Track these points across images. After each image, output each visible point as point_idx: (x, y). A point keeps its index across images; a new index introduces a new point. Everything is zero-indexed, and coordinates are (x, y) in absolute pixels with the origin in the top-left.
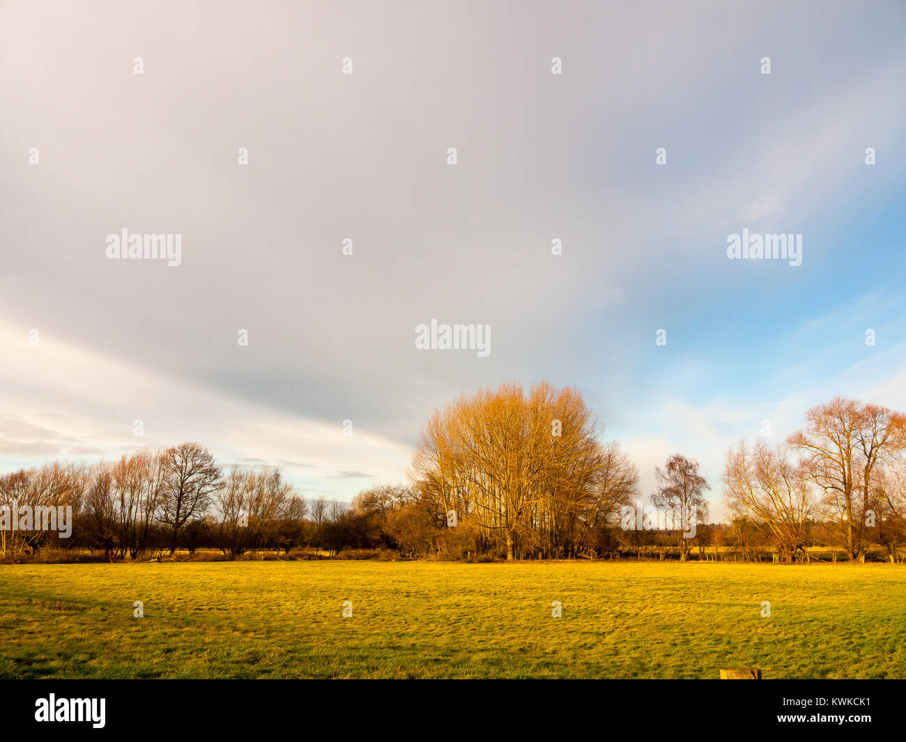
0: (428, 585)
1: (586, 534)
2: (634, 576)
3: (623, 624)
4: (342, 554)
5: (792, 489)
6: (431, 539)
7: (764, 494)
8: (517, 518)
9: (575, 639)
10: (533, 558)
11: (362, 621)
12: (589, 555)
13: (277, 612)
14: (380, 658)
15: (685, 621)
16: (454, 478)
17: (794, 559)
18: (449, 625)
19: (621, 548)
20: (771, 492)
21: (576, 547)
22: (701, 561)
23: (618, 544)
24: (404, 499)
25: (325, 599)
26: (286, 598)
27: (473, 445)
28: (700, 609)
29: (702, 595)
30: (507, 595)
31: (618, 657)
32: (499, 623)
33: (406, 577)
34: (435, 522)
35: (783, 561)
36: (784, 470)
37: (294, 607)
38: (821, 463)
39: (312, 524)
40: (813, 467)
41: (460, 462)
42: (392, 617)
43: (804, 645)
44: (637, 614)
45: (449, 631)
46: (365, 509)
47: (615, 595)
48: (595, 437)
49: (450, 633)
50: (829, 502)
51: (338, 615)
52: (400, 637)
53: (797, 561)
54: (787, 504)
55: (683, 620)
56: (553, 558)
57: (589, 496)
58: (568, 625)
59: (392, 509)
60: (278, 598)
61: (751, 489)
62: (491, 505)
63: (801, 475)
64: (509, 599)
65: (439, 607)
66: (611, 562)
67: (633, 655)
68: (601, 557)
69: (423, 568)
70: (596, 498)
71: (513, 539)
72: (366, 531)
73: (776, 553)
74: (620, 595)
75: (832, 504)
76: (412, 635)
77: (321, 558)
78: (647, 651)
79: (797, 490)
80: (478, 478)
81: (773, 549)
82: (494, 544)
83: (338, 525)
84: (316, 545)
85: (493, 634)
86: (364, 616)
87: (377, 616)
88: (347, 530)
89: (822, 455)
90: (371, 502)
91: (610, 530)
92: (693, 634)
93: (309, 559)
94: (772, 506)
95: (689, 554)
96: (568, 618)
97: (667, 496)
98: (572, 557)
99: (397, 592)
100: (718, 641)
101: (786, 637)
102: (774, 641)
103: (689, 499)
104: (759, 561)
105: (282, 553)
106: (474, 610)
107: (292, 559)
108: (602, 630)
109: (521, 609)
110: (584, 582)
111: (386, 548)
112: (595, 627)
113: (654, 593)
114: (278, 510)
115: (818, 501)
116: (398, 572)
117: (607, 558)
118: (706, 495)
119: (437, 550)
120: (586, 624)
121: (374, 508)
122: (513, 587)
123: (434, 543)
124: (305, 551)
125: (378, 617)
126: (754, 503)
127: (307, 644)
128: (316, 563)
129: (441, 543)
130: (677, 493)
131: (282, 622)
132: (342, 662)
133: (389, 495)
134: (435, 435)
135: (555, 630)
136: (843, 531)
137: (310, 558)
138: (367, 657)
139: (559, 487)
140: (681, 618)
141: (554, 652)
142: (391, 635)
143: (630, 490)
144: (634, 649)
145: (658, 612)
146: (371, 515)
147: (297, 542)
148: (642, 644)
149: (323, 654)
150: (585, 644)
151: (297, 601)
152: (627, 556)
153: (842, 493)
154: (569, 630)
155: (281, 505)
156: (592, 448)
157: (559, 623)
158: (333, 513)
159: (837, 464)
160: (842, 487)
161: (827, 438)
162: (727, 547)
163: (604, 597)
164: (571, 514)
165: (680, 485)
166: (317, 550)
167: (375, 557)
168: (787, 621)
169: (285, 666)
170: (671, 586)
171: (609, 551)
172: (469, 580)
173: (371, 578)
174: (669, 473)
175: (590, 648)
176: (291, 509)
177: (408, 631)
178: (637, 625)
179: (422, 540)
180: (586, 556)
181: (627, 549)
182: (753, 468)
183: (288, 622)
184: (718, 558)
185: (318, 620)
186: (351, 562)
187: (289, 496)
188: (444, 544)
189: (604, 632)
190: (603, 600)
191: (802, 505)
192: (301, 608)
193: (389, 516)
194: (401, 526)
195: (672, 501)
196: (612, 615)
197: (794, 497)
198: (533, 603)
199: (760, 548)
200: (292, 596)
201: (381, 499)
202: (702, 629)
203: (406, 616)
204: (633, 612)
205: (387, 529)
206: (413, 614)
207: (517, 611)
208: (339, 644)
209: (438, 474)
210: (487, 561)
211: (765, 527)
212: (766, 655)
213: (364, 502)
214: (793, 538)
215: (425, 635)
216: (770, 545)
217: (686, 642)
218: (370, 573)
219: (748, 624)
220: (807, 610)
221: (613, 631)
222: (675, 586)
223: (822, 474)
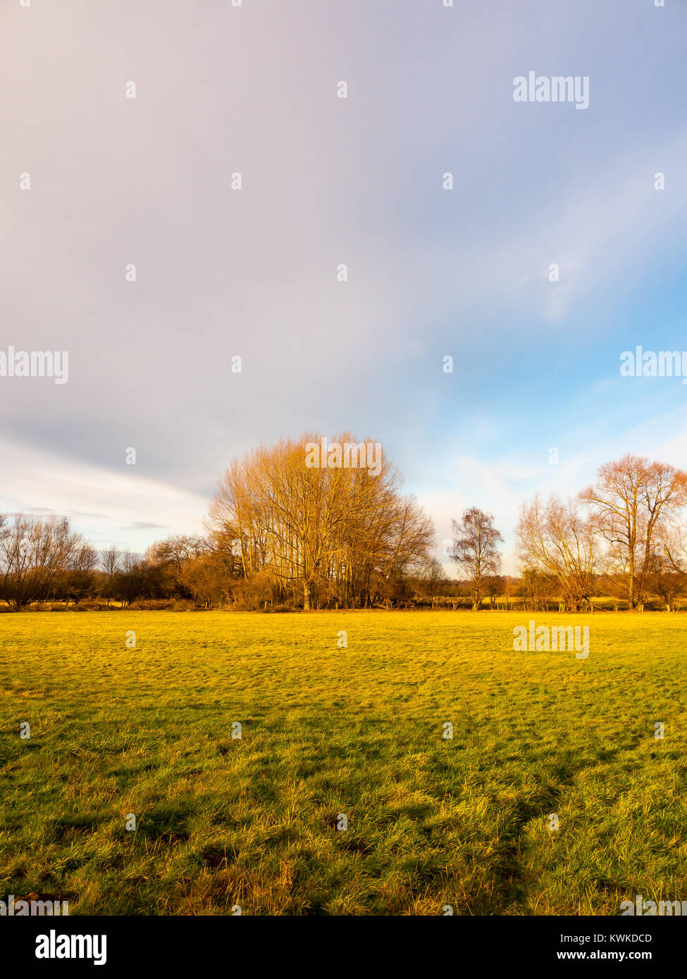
0: (226, 635)
1: (383, 584)
2: (431, 625)
3: (433, 673)
4: (134, 605)
5: (580, 542)
6: (227, 589)
7: (554, 546)
8: (315, 569)
9: (388, 690)
10: (330, 608)
11: (156, 674)
12: (385, 605)
13: (63, 665)
14: (181, 723)
15: (494, 670)
16: (252, 528)
17: (578, 608)
18: (251, 677)
19: (416, 598)
20: (561, 545)
21: (372, 598)
22: (492, 610)
23: (413, 594)
24: (200, 550)
25: (116, 650)
26: (72, 650)
27: (272, 496)
28: (506, 657)
29: (503, 644)
30: (309, 645)
31: (440, 710)
32: (304, 674)
33: (202, 627)
34: (232, 573)
35: (568, 610)
36: (574, 523)
37: (81, 659)
38: (609, 517)
39: (104, 574)
40: (602, 522)
41: (258, 513)
42: (190, 670)
43: (622, 693)
44: (444, 663)
45: (253, 683)
46: (159, 559)
47: (418, 644)
48: (394, 490)
49: (254, 686)
50: (613, 554)
51: (130, 668)
52: (199, 691)
53: (581, 610)
54: (575, 557)
55: (492, 669)
56: (350, 608)
57: (386, 548)
58: (377, 676)
59: (187, 559)
60: (64, 650)
61: (542, 542)
62: (288, 555)
63: (590, 529)
64: (311, 648)
65: (239, 658)
66: (406, 611)
67: (455, 708)
68: (397, 607)
69: (219, 618)
70: (392, 550)
71: (310, 589)
72: (160, 581)
73: (562, 603)
74: (422, 643)
75: (616, 557)
76: (213, 690)
77: (112, 609)
78: (467, 703)
79: (585, 543)
80: (276, 529)
81: (559, 599)
82: (291, 594)
83: (131, 576)
84: (108, 595)
85: (300, 686)
86: (158, 668)
87: (172, 668)
88: (140, 580)
89: (609, 509)
90: (166, 552)
91: (406, 581)
92: (507, 683)
93: (100, 610)
94: (561, 558)
95: (481, 603)
96: (375, 668)
97: (462, 548)
98: (368, 607)
99: (193, 642)
100: (535, 690)
101: (601, 686)
102: (591, 690)
103: (483, 551)
104: (546, 610)
105: (70, 604)
106: (276, 660)
107: (81, 610)
108: (413, 681)
109: (325, 659)
110: (384, 631)
111: (181, 598)
112: (406, 677)
113: (455, 641)
114: (67, 560)
115: (603, 554)
116: (193, 622)
117: (402, 607)
118: (499, 547)
119: (233, 600)
120: (395, 674)
121: (169, 559)
122: (314, 637)
123: (231, 593)
124: (95, 602)
125: (174, 669)
126: (544, 555)
127: (93, 705)
128: (107, 614)
129: (237, 593)
130: (472, 545)
131: (67, 677)
132: (134, 730)
133: (185, 545)
134: (234, 485)
135: (365, 681)
136: (625, 582)
137: (101, 608)
138: (166, 721)
139: (356, 538)
140: (490, 666)
141: (371, 706)
142: (190, 689)
143: (426, 542)
144: (453, 700)
145: (466, 660)
146: (165, 565)
147: (88, 593)
148: (459, 695)
149: (111, 719)
150: (401, 696)
151: (85, 653)
152: (421, 606)
153: (626, 546)
154: (379, 681)
155: (70, 555)
156: (391, 500)
157: (366, 673)
158: (126, 563)
159: (623, 519)
160: (626, 540)
161: (616, 494)
162: (517, 598)
163: (408, 645)
164: (368, 565)
165: (476, 537)
166: (109, 601)
167: (169, 608)
168: (596, 669)
169: (62, 737)
170: (470, 635)
171: (404, 601)
172: (268, 630)
173: (166, 628)
174: (465, 525)
175: (406, 700)
176: (81, 558)
177: (207, 684)
178: (448, 675)
179: (218, 589)
180: (382, 606)
181: (421, 599)
182: (545, 522)
183: (73, 677)
184: (508, 608)
185: (108, 673)
186: (145, 613)
187: (78, 546)
188: (241, 594)
189: (416, 683)
190: (407, 649)
191: (589, 557)
192: (90, 661)
193: (184, 566)
194: (196, 576)
195: (466, 553)
196: (420, 664)
197: (582, 550)
198: (337, 653)
199: (547, 598)
200: (80, 648)
201: (176, 549)
202: (514, 677)
203: (205, 668)
204: (439, 660)
205: (182, 579)
206: (211, 665)
207: (321, 661)
208: (131, 704)
209: (235, 524)
210: (284, 611)
211: (553, 578)
212: (591, 705)
213: (158, 552)
214: (579, 588)
215: (227, 688)
216: (556, 595)
217: (503, 692)
218: (165, 624)
219: (560, 671)
220: (610, 657)
221: (425, 681)
222: (475, 634)
223: (610, 528)
